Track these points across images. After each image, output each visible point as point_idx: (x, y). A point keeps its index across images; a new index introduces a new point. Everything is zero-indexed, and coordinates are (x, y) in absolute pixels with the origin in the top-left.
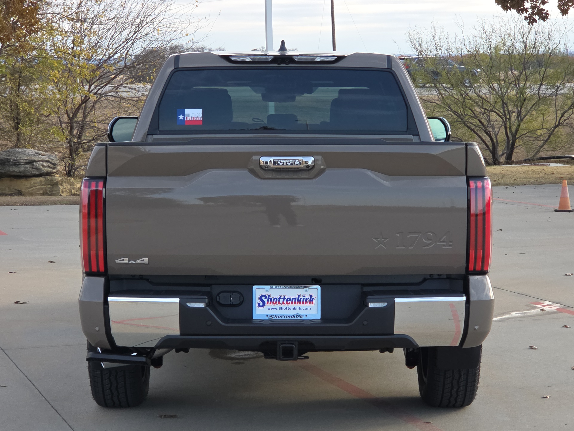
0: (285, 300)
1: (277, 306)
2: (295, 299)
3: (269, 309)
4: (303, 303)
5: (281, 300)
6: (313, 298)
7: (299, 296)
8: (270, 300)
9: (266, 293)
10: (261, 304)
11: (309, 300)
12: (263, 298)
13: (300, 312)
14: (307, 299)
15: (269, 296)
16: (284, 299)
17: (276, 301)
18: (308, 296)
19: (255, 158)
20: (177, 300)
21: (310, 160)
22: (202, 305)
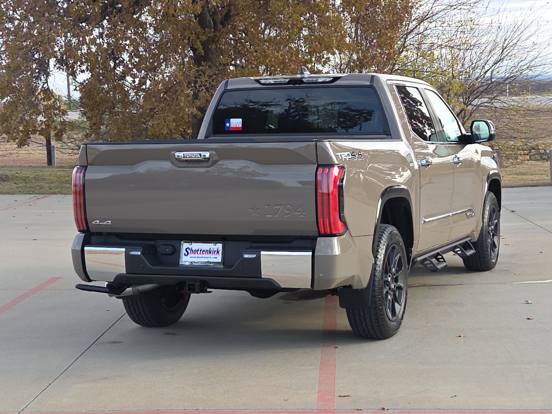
0: (201, 252)
1: (196, 255)
3: (191, 257)
5: (199, 251)
9: (190, 247)
12: (188, 249)
13: (210, 260)
14: (215, 251)
16: (201, 250)
18: (216, 249)
19: (172, 153)
20: (124, 249)
21: (207, 154)
22: (139, 253)
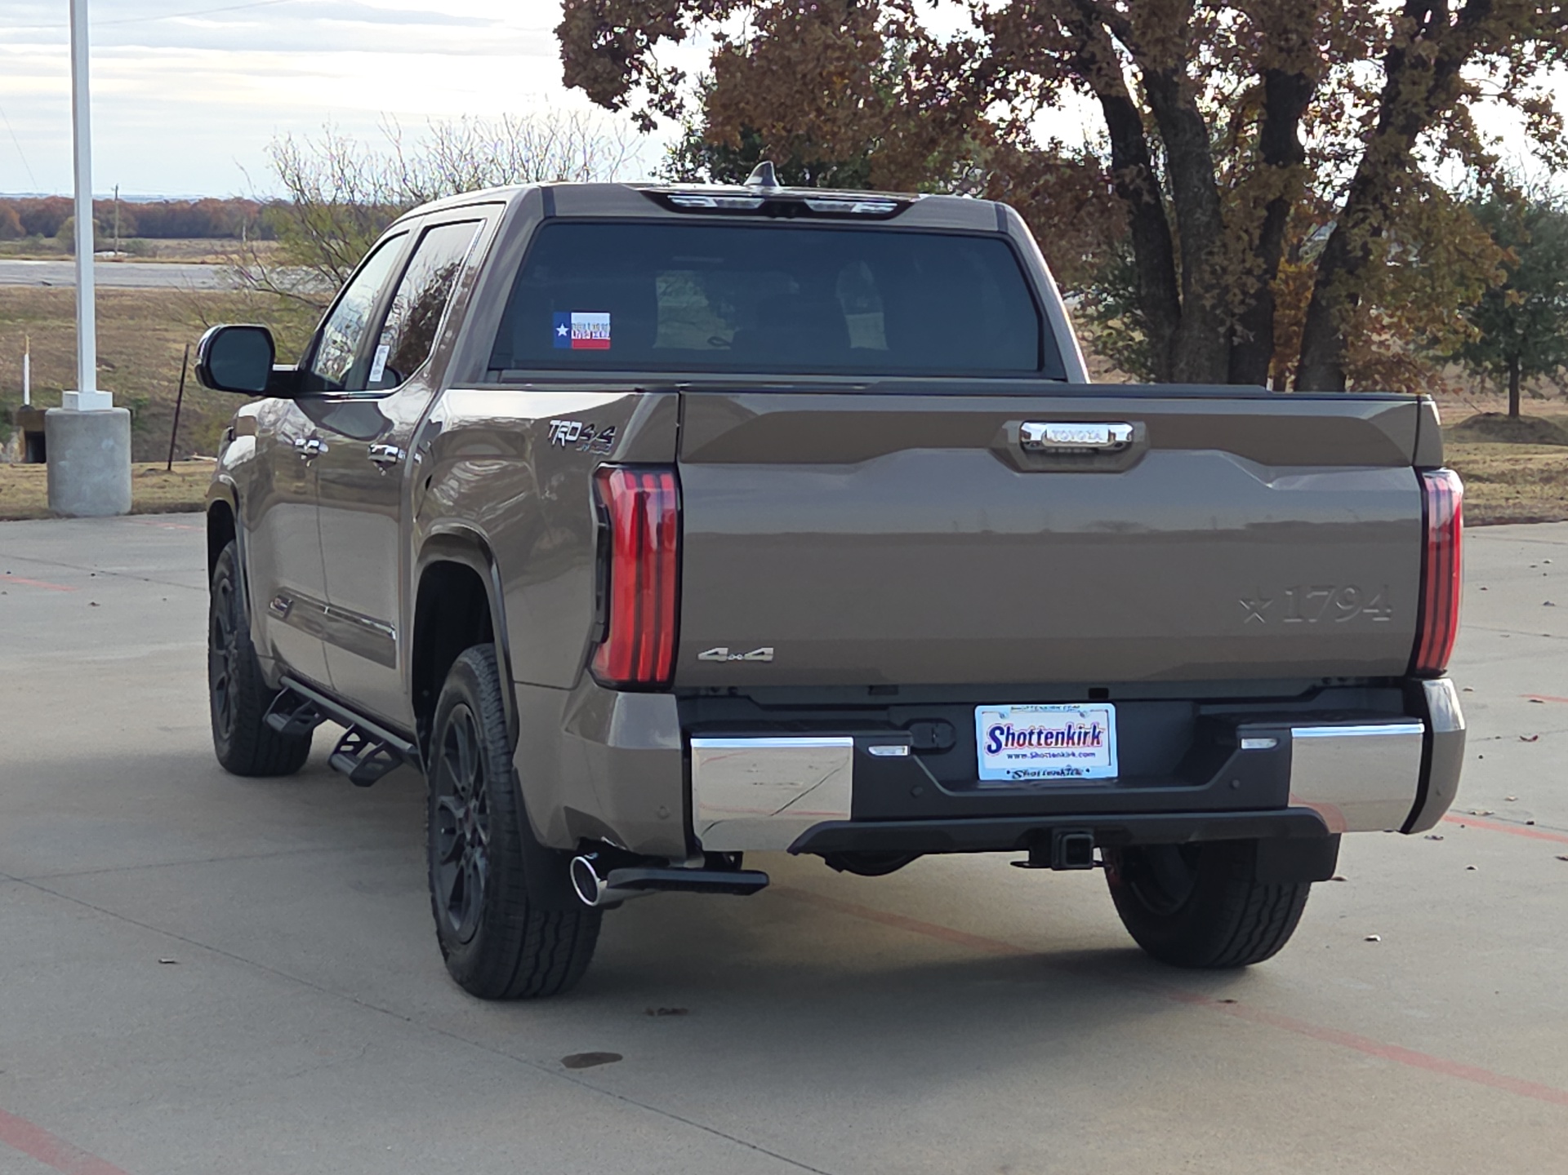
0: (1043, 737)
1: (1027, 750)
2: (1063, 733)
3: (1010, 756)
4: (1079, 743)
5: (1035, 738)
6: (1099, 732)
7: (1070, 727)
8: (1010, 737)
9: (1003, 723)
10: (994, 747)
11: (1091, 734)
12: (997, 733)
13: (1076, 763)
14: (1086, 734)
15: (1008, 728)
16: (1040, 733)
17: (1023, 738)
18: (1088, 727)
19: (1010, 425)
20: (850, 741)
21: (1122, 432)
22: (902, 751)
